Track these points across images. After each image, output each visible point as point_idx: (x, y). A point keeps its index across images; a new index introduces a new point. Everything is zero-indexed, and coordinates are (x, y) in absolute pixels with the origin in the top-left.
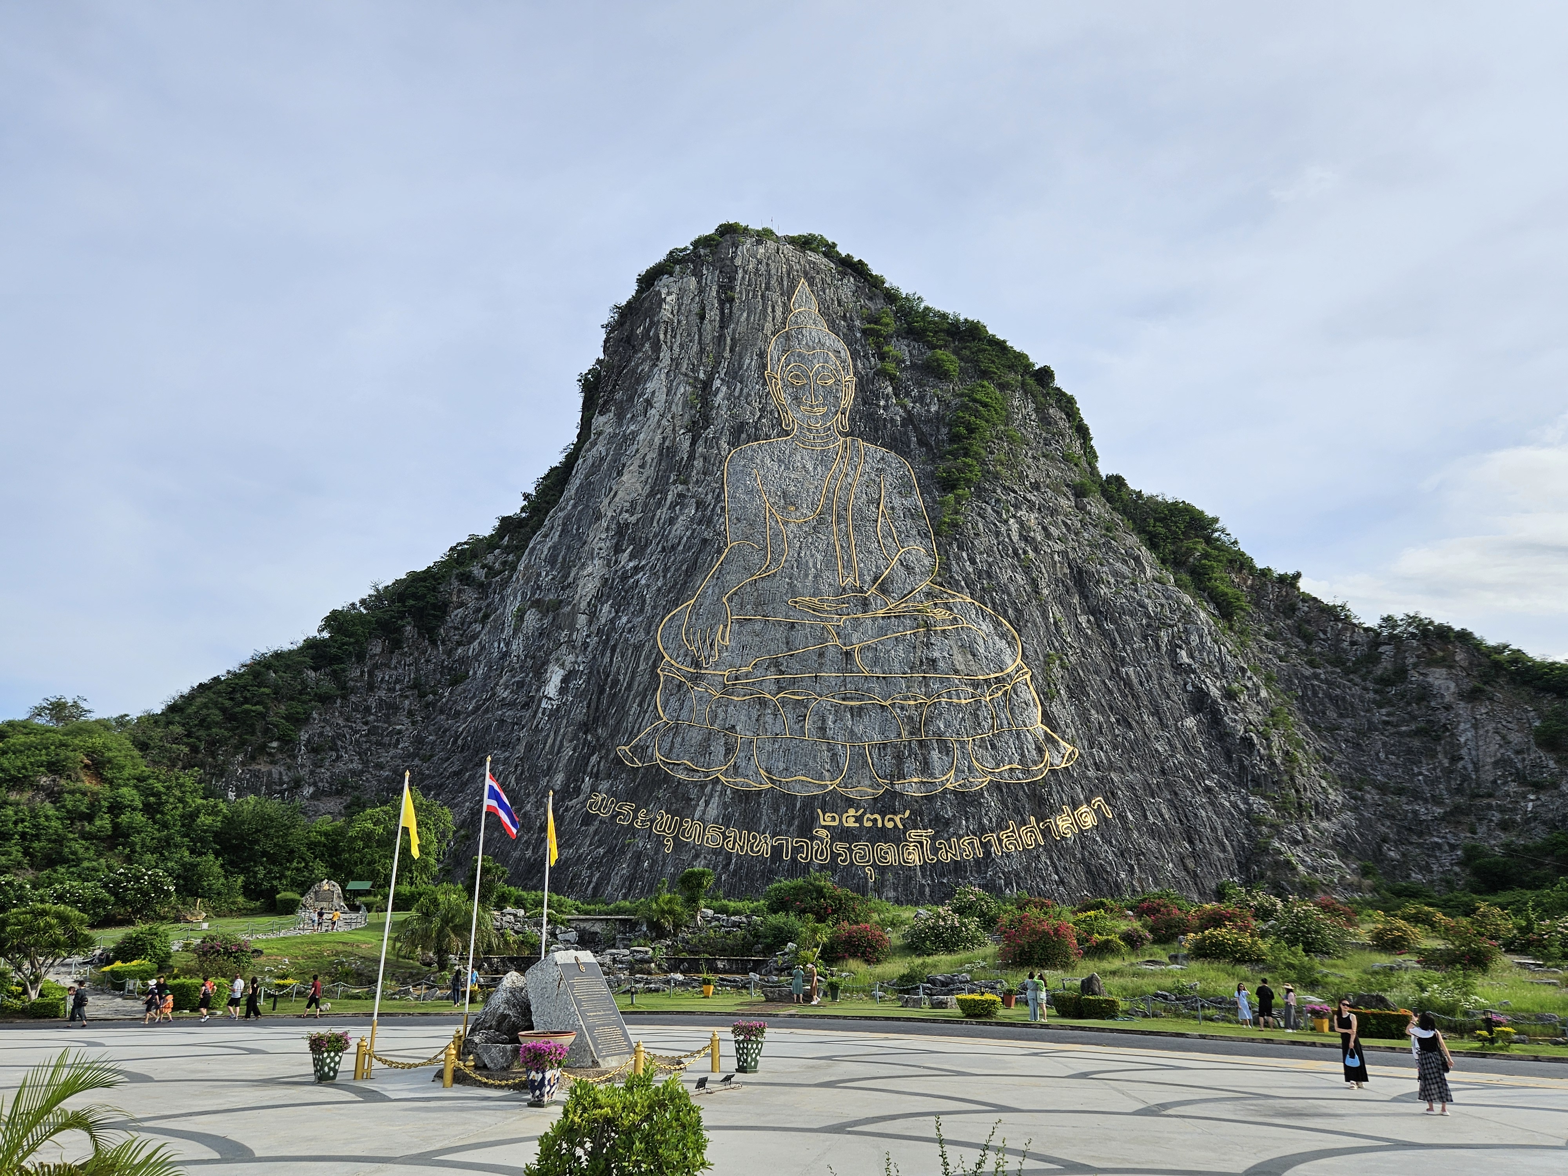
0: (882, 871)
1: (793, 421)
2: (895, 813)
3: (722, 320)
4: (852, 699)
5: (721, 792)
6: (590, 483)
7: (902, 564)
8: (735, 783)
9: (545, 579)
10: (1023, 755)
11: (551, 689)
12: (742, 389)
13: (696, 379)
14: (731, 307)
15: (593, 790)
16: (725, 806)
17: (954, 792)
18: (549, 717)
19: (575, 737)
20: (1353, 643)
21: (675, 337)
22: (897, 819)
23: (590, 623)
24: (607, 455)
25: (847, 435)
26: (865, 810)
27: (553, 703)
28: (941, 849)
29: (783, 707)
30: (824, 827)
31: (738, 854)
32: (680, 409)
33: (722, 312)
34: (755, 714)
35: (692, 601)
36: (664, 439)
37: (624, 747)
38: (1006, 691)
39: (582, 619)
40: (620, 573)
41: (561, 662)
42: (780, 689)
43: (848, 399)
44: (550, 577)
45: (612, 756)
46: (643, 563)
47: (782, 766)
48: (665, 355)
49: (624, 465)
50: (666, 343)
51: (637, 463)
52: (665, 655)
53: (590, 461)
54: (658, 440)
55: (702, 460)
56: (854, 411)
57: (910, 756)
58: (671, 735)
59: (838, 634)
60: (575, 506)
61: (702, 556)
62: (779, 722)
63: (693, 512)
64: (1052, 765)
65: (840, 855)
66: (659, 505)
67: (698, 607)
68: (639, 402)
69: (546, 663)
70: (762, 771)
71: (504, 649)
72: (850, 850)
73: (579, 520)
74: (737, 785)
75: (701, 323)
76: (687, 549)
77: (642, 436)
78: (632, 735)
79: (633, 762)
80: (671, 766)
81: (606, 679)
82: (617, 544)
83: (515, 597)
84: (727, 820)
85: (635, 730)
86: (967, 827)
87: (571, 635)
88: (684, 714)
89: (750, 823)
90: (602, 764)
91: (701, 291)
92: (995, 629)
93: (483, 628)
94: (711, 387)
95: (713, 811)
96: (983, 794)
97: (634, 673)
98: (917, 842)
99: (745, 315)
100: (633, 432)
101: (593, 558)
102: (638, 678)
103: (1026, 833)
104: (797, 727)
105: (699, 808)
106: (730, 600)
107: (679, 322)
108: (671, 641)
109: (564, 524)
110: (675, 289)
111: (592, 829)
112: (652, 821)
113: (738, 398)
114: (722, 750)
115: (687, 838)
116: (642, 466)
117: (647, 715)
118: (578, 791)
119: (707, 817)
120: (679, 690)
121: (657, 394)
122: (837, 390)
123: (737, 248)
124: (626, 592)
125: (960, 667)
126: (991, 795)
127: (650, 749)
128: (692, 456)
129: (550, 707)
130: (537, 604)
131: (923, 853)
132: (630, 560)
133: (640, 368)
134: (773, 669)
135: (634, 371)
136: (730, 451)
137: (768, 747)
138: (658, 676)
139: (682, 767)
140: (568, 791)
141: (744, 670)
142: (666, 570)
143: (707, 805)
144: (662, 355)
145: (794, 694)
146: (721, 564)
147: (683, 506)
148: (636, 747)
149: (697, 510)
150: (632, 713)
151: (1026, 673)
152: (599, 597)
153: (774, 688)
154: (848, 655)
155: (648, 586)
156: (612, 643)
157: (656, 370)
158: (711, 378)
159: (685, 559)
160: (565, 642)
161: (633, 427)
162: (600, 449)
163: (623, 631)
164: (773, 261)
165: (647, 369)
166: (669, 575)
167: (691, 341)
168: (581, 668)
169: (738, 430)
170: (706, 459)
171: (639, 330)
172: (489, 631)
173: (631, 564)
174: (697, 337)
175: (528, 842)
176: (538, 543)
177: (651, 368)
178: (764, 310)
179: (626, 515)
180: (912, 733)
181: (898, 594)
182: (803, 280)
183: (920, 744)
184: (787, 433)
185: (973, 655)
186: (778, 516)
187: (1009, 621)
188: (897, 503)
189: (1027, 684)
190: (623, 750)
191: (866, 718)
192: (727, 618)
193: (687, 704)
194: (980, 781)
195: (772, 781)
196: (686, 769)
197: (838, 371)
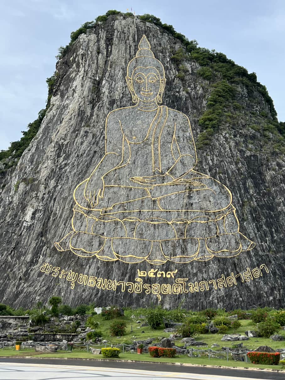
0: (164, 296)
1: (137, 98)
2: (171, 271)
3: (107, 54)
4: (155, 221)
5: (96, 262)
6: (49, 127)
7: (181, 162)
8: (102, 258)
9: (28, 170)
10: (230, 245)
11: (28, 217)
12: (115, 85)
13: (95, 80)
14: (111, 47)
15: (44, 261)
16: (98, 268)
17: (197, 262)
18: (27, 229)
19: (37, 238)
22: (172, 274)
23: (45, 188)
24: (56, 114)
25: (161, 104)
26: (158, 270)
27: (28, 223)
28: (191, 286)
29: (125, 225)
30: (140, 277)
31: (102, 289)
32: (87, 93)
33: (107, 50)
34: (113, 228)
35: (89, 179)
36: (80, 107)
38: (224, 218)
39: (42, 187)
40: (59, 166)
41: (32, 205)
42: (124, 217)
43: (162, 89)
44: (31, 168)
45: (52, 246)
46: (69, 162)
47: (123, 250)
48: (82, 70)
49: (63, 119)
50: (82, 64)
52: (76, 202)
53: (49, 117)
54: (77, 107)
55: (96, 116)
57: (179, 246)
58: (76, 237)
59: (151, 192)
60: (42, 137)
61: (94, 159)
62: (123, 231)
63: (91, 139)
65: (146, 289)
66: (77, 136)
67: (91, 181)
68: (70, 91)
69: (27, 205)
70: (114, 253)
71: (11, 200)
72: (150, 287)
73: (44, 143)
74: (104, 259)
75: (98, 55)
76: (88, 155)
77: (71, 106)
78: (61, 237)
79: (60, 249)
80: (76, 251)
81: (51, 213)
82: (58, 153)
83: (16, 177)
84: (98, 274)
85: (62, 235)
86: (203, 277)
87: (36, 194)
88: (82, 228)
89: (108, 276)
90: (48, 250)
91: (98, 41)
92: (221, 190)
93: (3, 190)
94: (102, 84)
95: (92, 270)
96: (210, 262)
97: (63, 210)
98: (181, 284)
99: (117, 51)
101: (48, 160)
102: (64, 213)
103: (229, 280)
104: (130, 233)
105: (86, 269)
106: (105, 178)
108: (79, 196)
109: (37, 145)
110: (86, 40)
111: (42, 279)
112: (66, 275)
113: (114, 88)
114: (98, 244)
115: (81, 282)
116: (70, 119)
117: (67, 228)
118: (37, 261)
119: (90, 273)
120: (81, 218)
121: (77, 87)
122: (157, 85)
123: (115, 21)
124: (61, 175)
125: (204, 207)
126: (214, 263)
127: (67, 244)
128: (92, 115)
129: (27, 225)
130: (25, 180)
131: (182, 288)
132: (63, 161)
133: (71, 75)
134: (121, 208)
135: (69, 76)
136: (109, 112)
137: (117, 242)
138: (73, 211)
139: (80, 251)
140: (33, 262)
141: (109, 208)
142: (78, 165)
143: (90, 268)
144: (80, 69)
145: (130, 219)
146: (102, 162)
147: (87, 136)
148: (62, 242)
149: (93, 138)
150: (61, 228)
151: (234, 209)
152: (49, 178)
155: (70, 172)
156: (54, 197)
157: (78, 76)
158: (101, 79)
159: (86, 161)
160: (35, 197)
161: (67, 102)
162: (53, 111)
163: (59, 192)
164: (131, 27)
165: (74, 76)
166: (79, 167)
167: (93, 63)
168: (41, 208)
169: (112, 103)
170: (98, 116)
171: (71, 59)
172: (5, 192)
173: (64, 163)
174: (96, 61)
175: (14, 285)
176: (26, 153)
177: (76, 76)
178: (126, 49)
179: (62, 141)
180: (181, 236)
181: (178, 175)
182: (144, 35)
183: (184, 241)
184: (134, 104)
185: (210, 202)
186: (128, 141)
187: (227, 187)
188: (181, 135)
189: (233, 214)
190: (57, 244)
191: (160, 229)
192: (103, 186)
193: (84, 224)
194: (209, 256)
195: (118, 257)
196: (82, 252)
197: (158, 76)
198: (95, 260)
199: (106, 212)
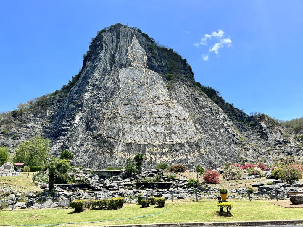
0: (163, 162)
1: (134, 64)
2: (165, 148)
3: (117, 42)
4: (153, 122)
5: (122, 144)
6: (86, 76)
8: (125, 142)
10: (192, 136)
11: (76, 121)
12: (122, 57)
13: (111, 54)
14: (119, 40)
16: (123, 147)
17: (178, 144)
19: (83, 132)
20: (245, 117)
21: (106, 45)
24: (90, 70)
25: (145, 68)
26: (158, 148)
27: (77, 124)
28: (177, 157)
29: (136, 124)
30: (148, 152)
31: (127, 159)
32: (108, 60)
35: (113, 100)
38: (187, 122)
39: (84, 105)
40: (94, 95)
41: (79, 115)
44: (76, 97)
45: (92, 136)
46: (100, 92)
47: (137, 137)
49: (94, 72)
52: (106, 113)
53: (86, 72)
54: (103, 66)
55: (113, 71)
57: (167, 135)
58: (108, 131)
59: (148, 108)
60: (82, 81)
61: (115, 91)
62: (136, 127)
64: (198, 138)
65: (152, 158)
66: (103, 80)
67: (114, 102)
68: (98, 59)
69: (75, 116)
70: (132, 139)
71: (64, 114)
72: (155, 157)
73: (83, 84)
75: (112, 42)
76: (111, 89)
77: (99, 66)
78: (98, 131)
81: (91, 119)
82: (93, 88)
83: (67, 102)
84: (124, 151)
86: (182, 152)
88: (112, 126)
89: (129, 151)
91: (112, 36)
92: (183, 108)
94: (115, 56)
97: (98, 117)
98: (171, 155)
99: (122, 41)
100: (96, 65)
101: (87, 92)
103: (195, 153)
104: (140, 129)
106: (122, 100)
107: (107, 42)
109: (79, 85)
110: (106, 35)
111: (87, 154)
112: (104, 151)
114: (122, 134)
115: (113, 155)
116: (99, 72)
117: (102, 126)
118: (83, 145)
119: (118, 150)
120: (110, 120)
121: (102, 56)
122: (143, 59)
123: (120, 28)
126: (187, 144)
127: (103, 135)
130: (72, 103)
131: (173, 158)
132: (96, 92)
134: (133, 115)
135: (96, 52)
136: (120, 69)
137: (133, 133)
138: (104, 117)
141: (126, 116)
142: (105, 94)
143: (118, 147)
144: (103, 48)
145: (139, 121)
146: (120, 92)
147: (109, 80)
148: (99, 134)
149: (113, 81)
150: (97, 126)
151: (191, 118)
153: (134, 120)
154: (151, 113)
155: (101, 97)
156: (92, 110)
158: (115, 53)
160: (80, 111)
161: (96, 64)
164: (128, 31)
168: (84, 116)
169: (121, 65)
171: (98, 44)
172: (60, 110)
174: (111, 45)
176: (73, 89)
177: (101, 51)
178: (126, 41)
179: (95, 82)
180: (167, 130)
181: (161, 100)
182: (135, 36)
186: (132, 83)
187: (186, 107)
188: (158, 82)
190: (95, 135)
191: (156, 127)
192: (122, 104)
193: (112, 123)
194: (184, 141)
195: (134, 141)
196: (112, 138)
197: (143, 55)
199: (124, 117)
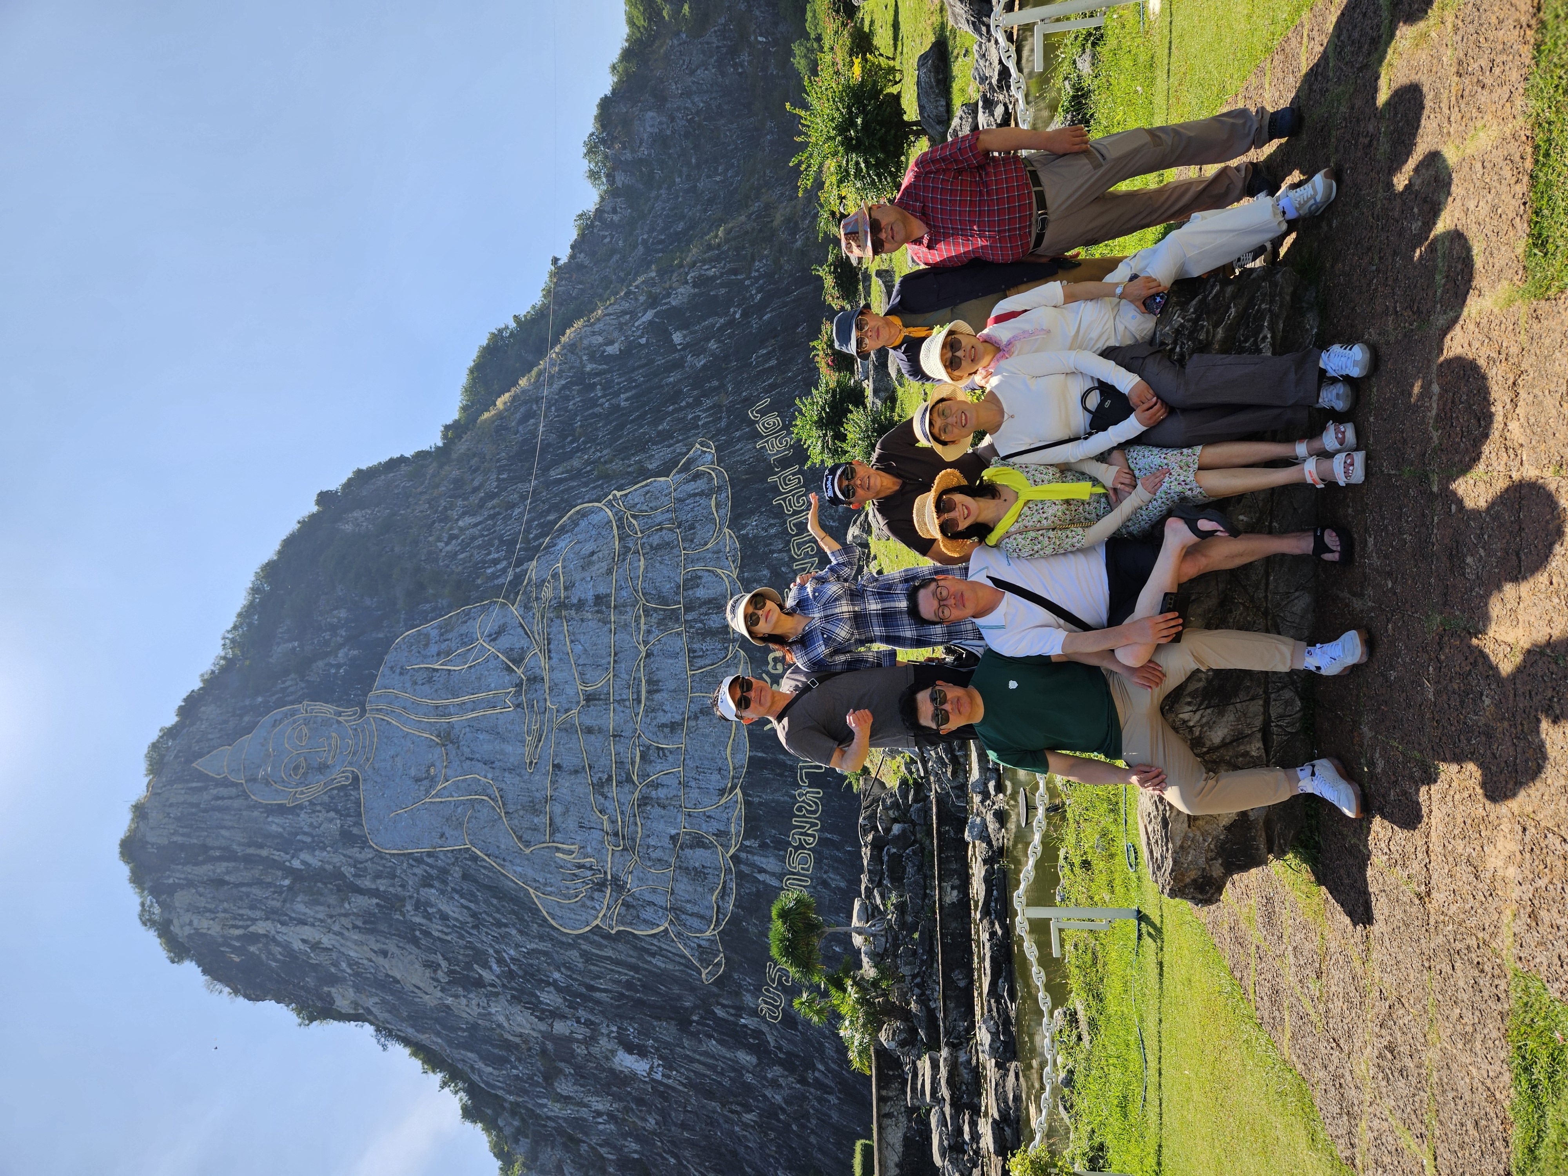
1: (342, 772)
3: (228, 860)
4: (639, 693)
5: (748, 852)
6: (410, 1017)
7: (494, 640)
8: (738, 834)
9: (522, 1071)
10: (701, 494)
11: (641, 1066)
12: (305, 834)
13: (290, 888)
14: (213, 848)
15: (755, 1014)
16: (763, 846)
17: (742, 568)
18: (671, 1068)
19: (694, 1035)
20: (614, 211)
21: (242, 915)
23: (563, 1017)
24: (377, 995)
25: (364, 711)
27: (656, 1064)
29: (649, 776)
32: (321, 908)
33: (221, 859)
34: (657, 811)
35: (531, 891)
36: (355, 927)
37: (703, 976)
38: (633, 516)
39: (560, 1028)
40: (505, 981)
41: (610, 1055)
42: (629, 780)
43: (327, 709)
45: (715, 989)
46: (491, 951)
47: (715, 777)
48: (262, 927)
49: (387, 975)
50: (247, 927)
51: (380, 960)
52: (595, 923)
53: (386, 1015)
54: (356, 937)
55: (379, 881)
56: (337, 702)
57: (701, 621)
58: (683, 916)
59: (567, 711)
60: (438, 1034)
61: (481, 879)
62: (666, 780)
63: (433, 891)
64: (713, 463)
66: (427, 934)
67: (538, 885)
68: (316, 958)
69: (612, 1071)
70: (723, 801)
71: (605, 1117)
73: (452, 1029)
74: (740, 832)
76: (472, 897)
77: (353, 954)
78: (689, 965)
80: (721, 916)
81: (627, 997)
82: (472, 984)
83: (545, 1106)
84: (781, 845)
85: (683, 961)
86: (780, 551)
87: (578, 1041)
88: (659, 900)
89: (784, 816)
90: (724, 1002)
91: (190, 884)
92: (567, 532)
93: (584, 1142)
94: (301, 870)
95: (770, 863)
96: (743, 535)
97: (618, 963)
99: (223, 832)
100: (350, 965)
101: (490, 1014)
102: (623, 957)
103: (787, 485)
104: (671, 758)
105: (768, 881)
106: (527, 844)
107: (225, 911)
108: (578, 917)
109: (459, 1046)
110: (187, 918)
113: (312, 836)
114: (699, 852)
116: (385, 954)
118: (756, 1033)
119: (778, 870)
120: (633, 906)
121: (305, 937)
122: (315, 723)
123: (147, 843)
124: (526, 973)
125: (604, 565)
126: (745, 526)
127: (703, 943)
128: (374, 893)
129: (661, 1069)
130: (548, 1080)
132: (490, 968)
133: (279, 957)
134: (606, 790)
135: (282, 964)
136: (371, 847)
137: (695, 794)
138: (617, 933)
139: (720, 903)
140: (759, 1046)
141: (606, 826)
142: (499, 924)
143: (764, 871)
144: (261, 931)
145: (633, 763)
146: (488, 856)
147: (428, 903)
148: (701, 960)
149: (432, 886)
150: (663, 966)
151: (615, 495)
152: (535, 1007)
153: (627, 787)
154: (590, 698)
155: (517, 946)
156: (584, 990)
157: (279, 938)
158: (290, 872)
159: (486, 901)
160: (587, 1048)
161: (344, 964)
162: (370, 1002)
163: (570, 977)
164: (168, 799)
165: (280, 949)
166: (504, 921)
167: (248, 896)
168: (615, 1029)
169: (348, 838)
170: (378, 876)
171: (237, 959)
172: (586, 1134)
173: (495, 967)
174: (244, 889)
175: (820, 1100)
176: (481, 1077)
177: (278, 944)
178: (220, 809)
179: (440, 974)
180: (677, 620)
181: (524, 643)
182: (194, 765)
183: (688, 609)
184: (356, 779)
185: (593, 553)
186: (439, 787)
187: (561, 518)
188: (433, 649)
189: (626, 495)
190: (706, 975)
191: (661, 675)
192: (548, 847)
193: (648, 897)
194: (729, 540)
195: (733, 788)
196: (722, 898)
197: (294, 722)
198: (743, 855)
199: (616, 834)
